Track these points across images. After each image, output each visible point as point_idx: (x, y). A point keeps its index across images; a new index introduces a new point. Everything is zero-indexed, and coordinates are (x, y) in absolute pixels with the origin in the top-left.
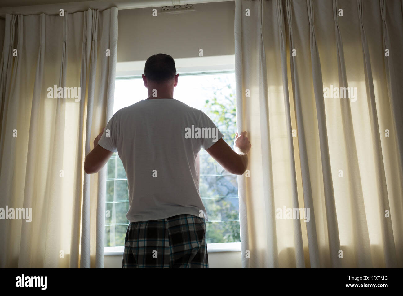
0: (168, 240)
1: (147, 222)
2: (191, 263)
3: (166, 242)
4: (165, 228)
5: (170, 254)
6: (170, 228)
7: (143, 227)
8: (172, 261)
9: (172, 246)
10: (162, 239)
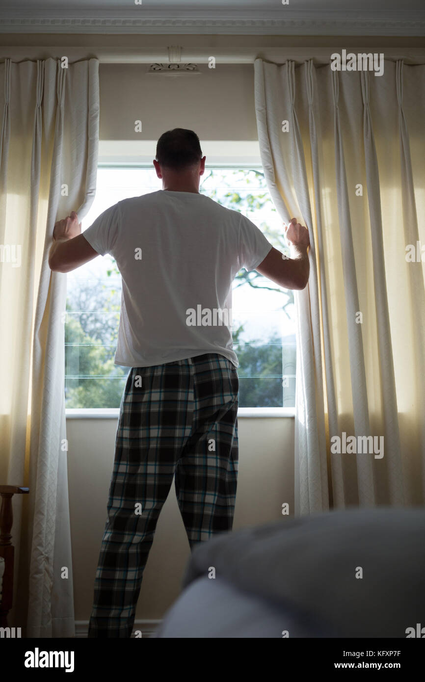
0: (193, 391)
1: (163, 366)
2: (220, 423)
3: (190, 394)
4: (189, 374)
5: (194, 411)
6: (197, 374)
7: (158, 373)
8: (196, 420)
9: (197, 400)
10: (185, 390)
